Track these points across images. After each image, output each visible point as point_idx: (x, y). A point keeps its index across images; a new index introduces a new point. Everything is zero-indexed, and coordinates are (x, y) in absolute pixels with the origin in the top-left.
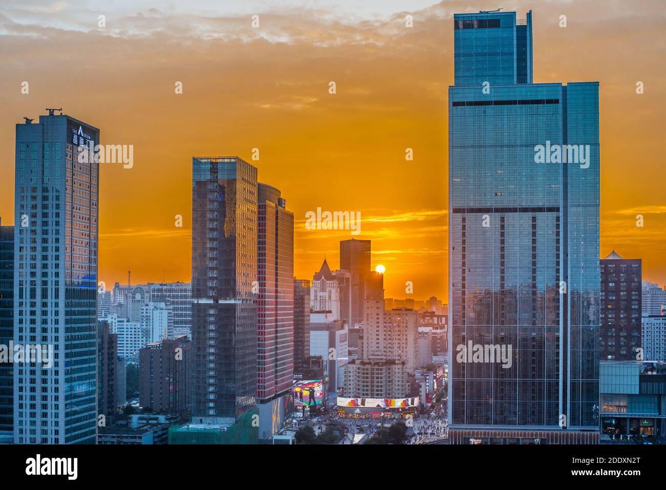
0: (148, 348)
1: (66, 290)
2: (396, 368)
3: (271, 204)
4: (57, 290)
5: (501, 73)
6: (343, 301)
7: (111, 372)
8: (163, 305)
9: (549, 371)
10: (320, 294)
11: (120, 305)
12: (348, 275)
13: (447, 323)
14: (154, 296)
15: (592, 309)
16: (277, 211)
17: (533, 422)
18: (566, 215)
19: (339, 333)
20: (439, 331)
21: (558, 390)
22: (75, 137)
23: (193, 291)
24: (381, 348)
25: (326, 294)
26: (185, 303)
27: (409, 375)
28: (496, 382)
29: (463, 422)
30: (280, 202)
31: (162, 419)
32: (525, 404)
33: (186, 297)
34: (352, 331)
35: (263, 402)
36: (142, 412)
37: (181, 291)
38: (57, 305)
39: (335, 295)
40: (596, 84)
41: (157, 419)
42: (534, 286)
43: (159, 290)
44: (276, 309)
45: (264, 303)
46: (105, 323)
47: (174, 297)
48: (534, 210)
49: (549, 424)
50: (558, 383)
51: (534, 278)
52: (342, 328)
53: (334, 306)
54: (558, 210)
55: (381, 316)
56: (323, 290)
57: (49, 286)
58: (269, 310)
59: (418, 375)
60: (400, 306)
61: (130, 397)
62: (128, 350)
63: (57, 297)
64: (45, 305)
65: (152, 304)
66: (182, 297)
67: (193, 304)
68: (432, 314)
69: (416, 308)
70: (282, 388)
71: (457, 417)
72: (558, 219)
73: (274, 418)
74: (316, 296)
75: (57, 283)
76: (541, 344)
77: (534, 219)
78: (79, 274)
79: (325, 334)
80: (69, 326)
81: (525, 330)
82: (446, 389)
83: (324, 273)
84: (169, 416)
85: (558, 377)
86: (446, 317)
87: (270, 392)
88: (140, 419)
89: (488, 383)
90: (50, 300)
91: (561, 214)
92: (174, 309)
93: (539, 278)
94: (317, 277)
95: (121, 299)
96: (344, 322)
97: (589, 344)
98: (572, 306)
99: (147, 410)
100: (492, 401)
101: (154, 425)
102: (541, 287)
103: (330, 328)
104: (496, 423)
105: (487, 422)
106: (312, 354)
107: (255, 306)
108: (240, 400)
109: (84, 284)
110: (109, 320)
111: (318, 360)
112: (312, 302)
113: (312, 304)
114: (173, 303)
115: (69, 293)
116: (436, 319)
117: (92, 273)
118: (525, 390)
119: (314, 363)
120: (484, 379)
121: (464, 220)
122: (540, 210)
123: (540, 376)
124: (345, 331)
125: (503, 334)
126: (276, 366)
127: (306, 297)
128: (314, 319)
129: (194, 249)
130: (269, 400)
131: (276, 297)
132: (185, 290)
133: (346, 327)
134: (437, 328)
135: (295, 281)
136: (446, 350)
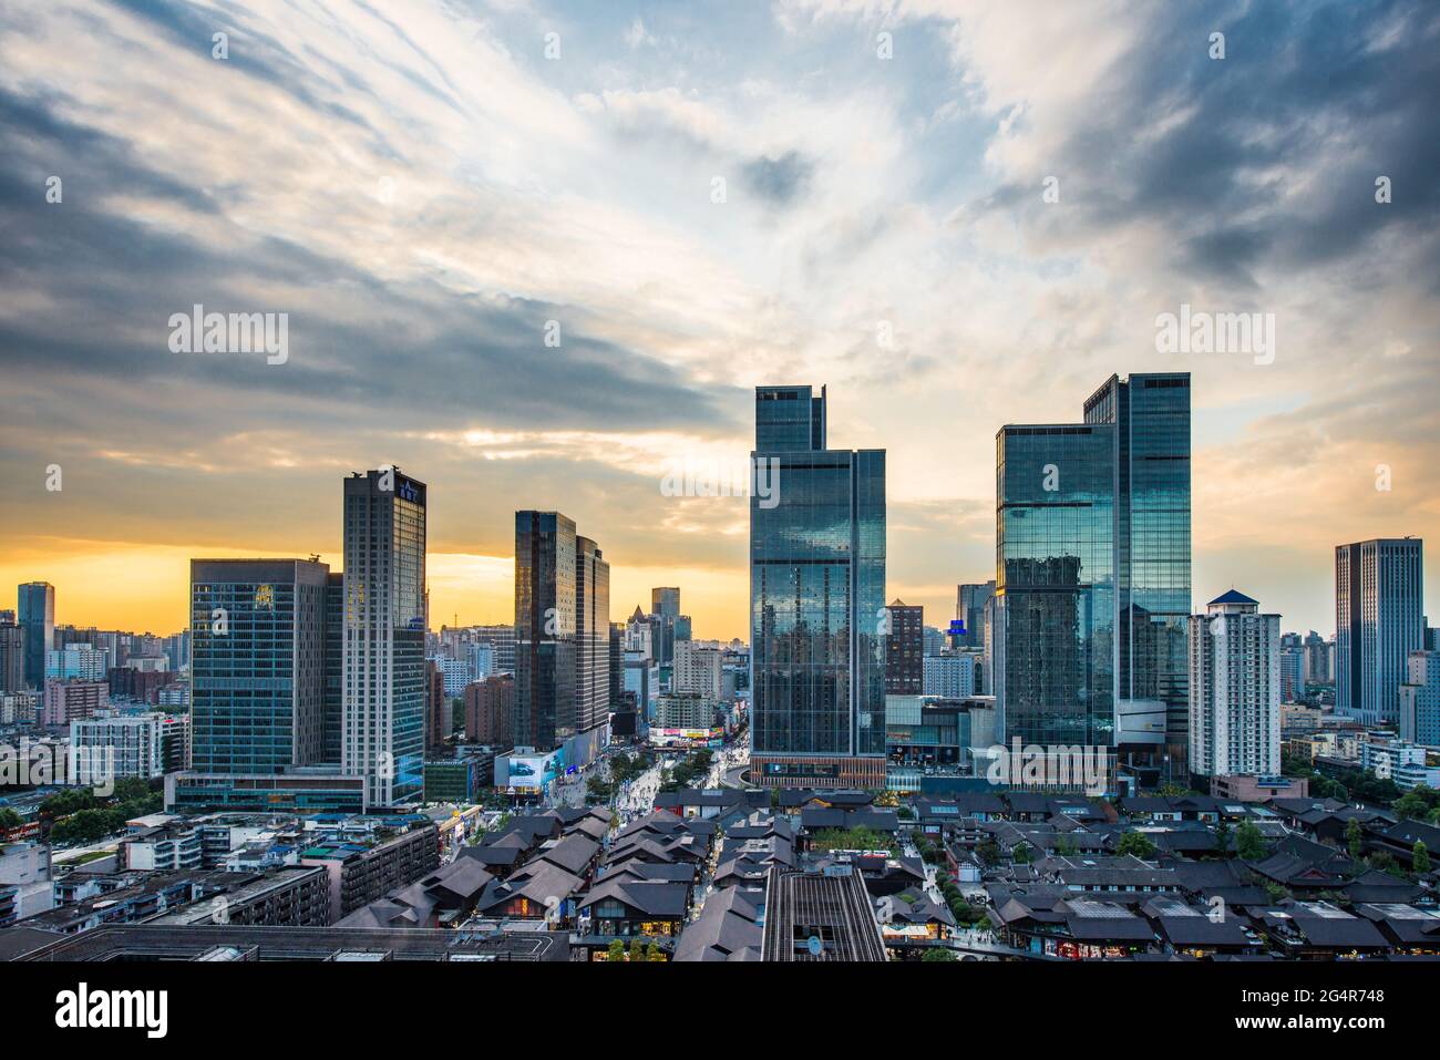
0: (473, 685)
1: (394, 632)
2: (703, 702)
3: (589, 555)
4: (385, 632)
5: (798, 440)
6: (655, 641)
7: (438, 706)
8: (488, 645)
9: (840, 703)
10: (636, 635)
11: (447, 646)
12: (659, 619)
13: (748, 661)
14: (479, 638)
15: (879, 649)
16: (594, 562)
17: (826, 750)
18: (855, 567)
19: (651, 670)
20: (741, 668)
21: (848, 722)
22: (403, 491)
23: (516, 633)
24: (690, 681)
25: (640, 635)
26: (509, 644)
27: (715, 708)
28: (793, 714)
29: (763, 750)
30: (598, 553)
31: (487, 749)
32: (819, 734)
33: (509, 638)
34: (662, 668)
35: (581, 733)
36: (467, 743)
37: (505, 632)
38: (385, 646)
39: (648, 636)
40: (882, 453)
41: (481, 749)
42: (827, 629)
43: (484, 632)
44: (594, 649)
45: (582, 643)
46: (433, 661)
47: (498, 638)
48: (827, 562)
49: (840, 751)
50: (848, 715)
51: (827, 622)
52: (654, 666)
53: (647, 647)
54: (848, 562)
55: (690, 656)
56: (636, 632)
57: (378, 629)
58: (586, 649)
59: (723, 708)
60: (706, 647)
61: (457, 729)
62: (454, 686)
63: (385, 638)
64: (373, 645)
65: (477, 645)
66: (505, 638)
67: (515, 644)
68: (735, 654)
69: (721, 648)
70: (600, 719)
71: (758, 744)
72: (848, 570)
73: (591, 748)
74: (630, 636)
75: (385, 625)
76: (833, 681)
77: (827, 570)
78: (407, 617)
79: (638, 672)
80: (397, 665)
81: (818, 667)
82: (748, 720)
83: (638, 618)
84: (493, 746)
85: (848, 709)
86: (748, 656)
87: (587, 724)
88: (466, 749)
89: (786, 715)
90: (379, 641)
91: (851, 565)
92: (498, 650)
93: (831, 620)
94: (631, 621)
95: (448, 640)
96: (656, 661)
97: (875, 680)
98: (861, 647)
99: (473, 740)
100: (789, 731)
101: (478, 755)
102: (833, 630)
103: (643, 666)
104: (793, 750)
105: (785, 749)
106: (627, 688)
107: (574, 646)
108: (562, 732)
109: (411, 627)
110: (437, 659)
111: (631, 695)
112: (625, 644)
113: (626, 644)
114: (498, 644)
115: (398, 635)
116: (738, 658)
117: (420, 616)
118: (819, 721)
119: (628, 697)
120: (782, 711)
121: (764, 570)
122: (833, 562)
123: (833, 709)
124: (657, 668)
125: (799, 671)
126: (593, 700)
127: (621, 638)
128: (628, 658)
129: (517, 595)
130: (587, 731)
131: (594, 638)
132: (509, 632)
133: (658, 664)
134: (739, 666)
135: (611, 624)
136: (746, 685)
